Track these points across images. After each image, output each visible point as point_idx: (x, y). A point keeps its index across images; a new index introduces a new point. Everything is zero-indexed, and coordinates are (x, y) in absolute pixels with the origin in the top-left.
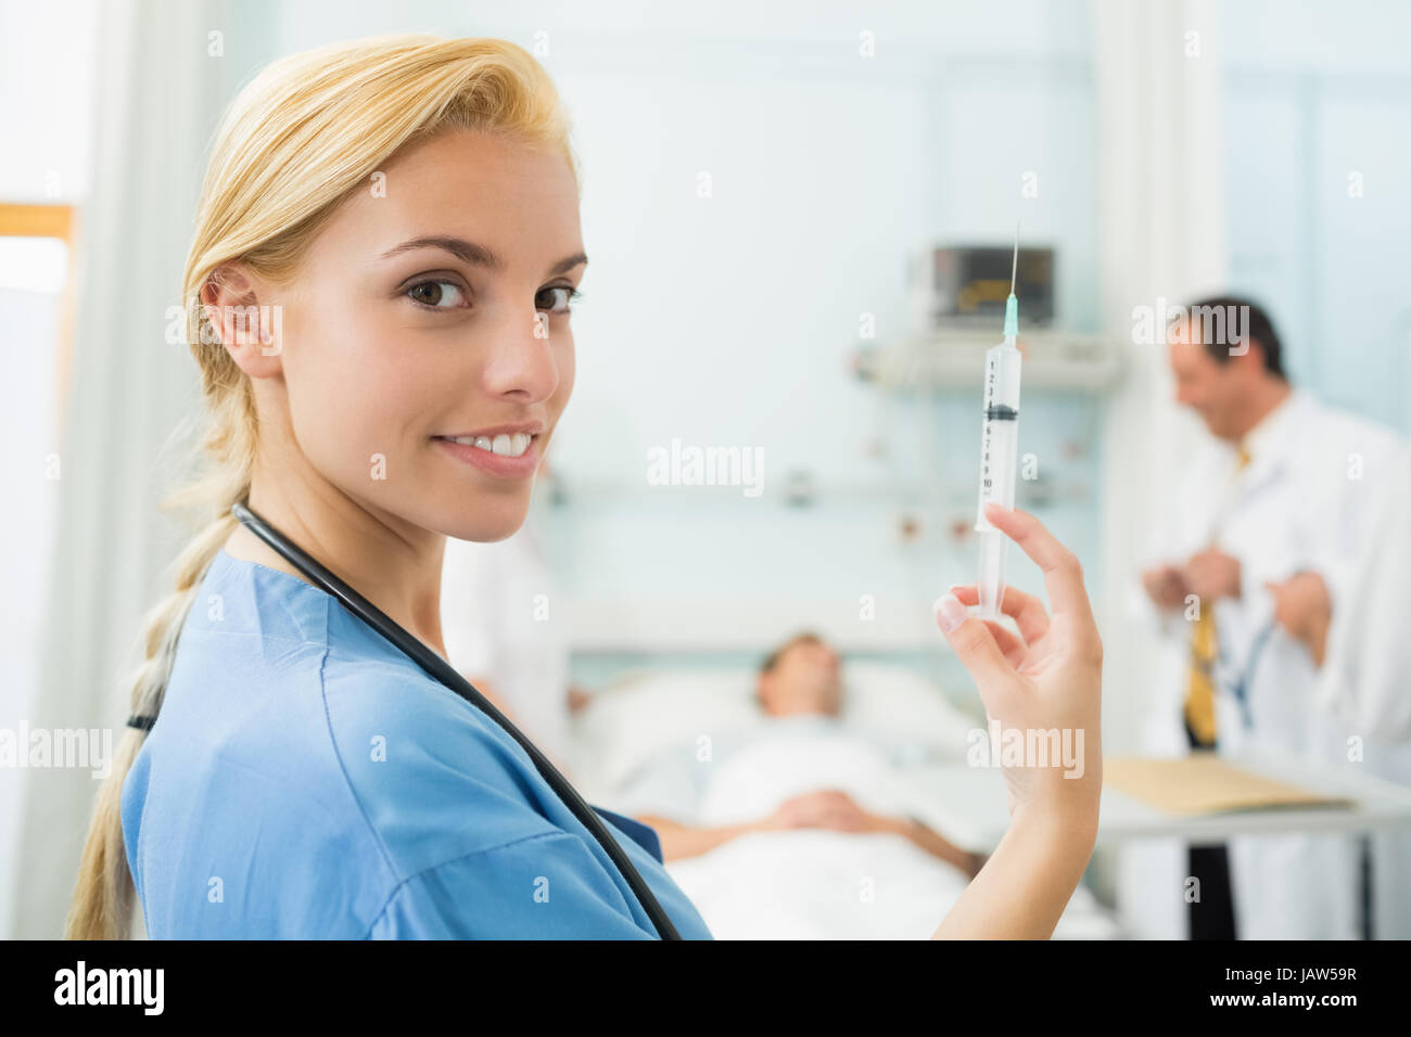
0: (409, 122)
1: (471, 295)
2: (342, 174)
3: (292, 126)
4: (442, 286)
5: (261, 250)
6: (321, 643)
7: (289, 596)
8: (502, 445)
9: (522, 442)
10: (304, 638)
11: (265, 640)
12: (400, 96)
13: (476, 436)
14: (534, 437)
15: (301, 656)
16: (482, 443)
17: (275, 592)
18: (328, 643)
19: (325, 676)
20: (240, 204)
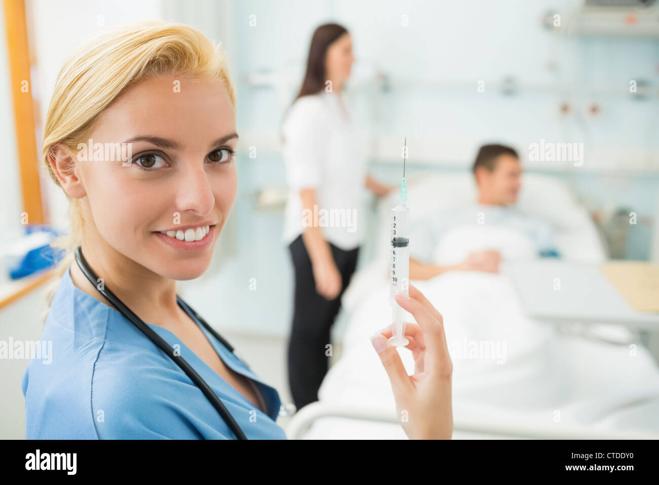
0: (128, 74)
1: (170, 162)
2: (97, 103)
3: (77, 77)
4: (155, 156)
5: (68, 138)
6: (101, 339)
7: (90, 309)
8: (190, 236)
9: (201, 233)
10: (94, 335)
11: (76, 336)
12: (122, 62)
13: (176, 230)
14: (211, 227)
15: (90, 348)
16: (180, 235)
17: (84, 306)
18: (106, 338)
19: (96, 367)
20: (56, 117)
